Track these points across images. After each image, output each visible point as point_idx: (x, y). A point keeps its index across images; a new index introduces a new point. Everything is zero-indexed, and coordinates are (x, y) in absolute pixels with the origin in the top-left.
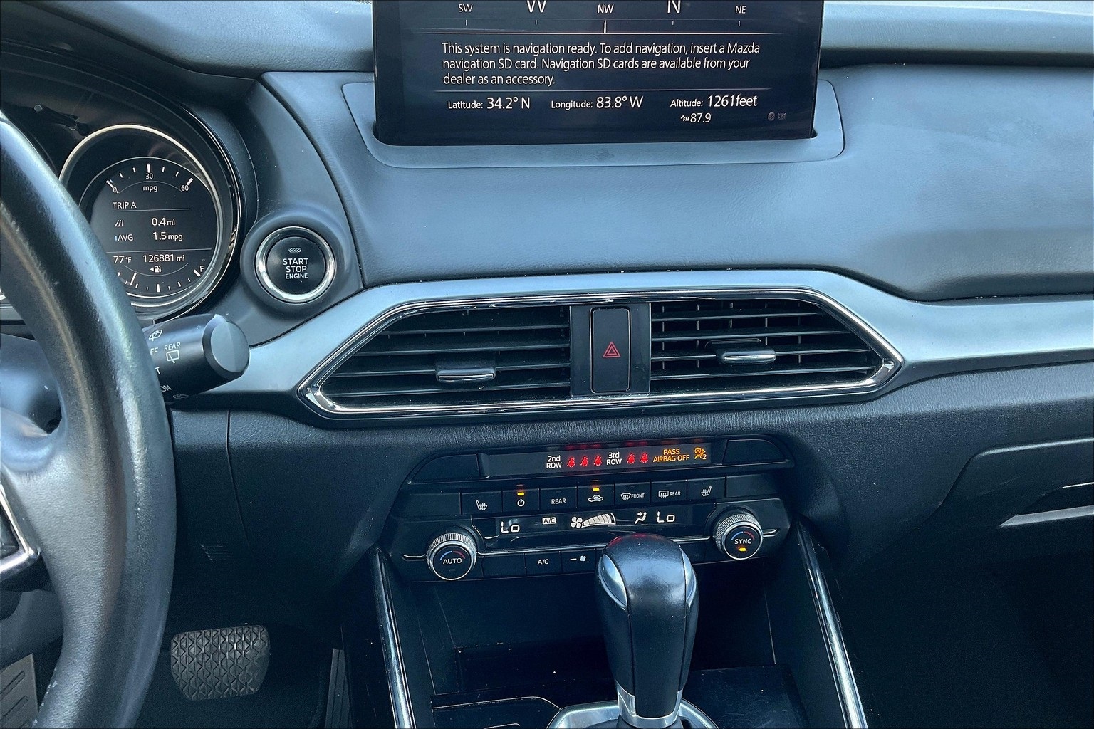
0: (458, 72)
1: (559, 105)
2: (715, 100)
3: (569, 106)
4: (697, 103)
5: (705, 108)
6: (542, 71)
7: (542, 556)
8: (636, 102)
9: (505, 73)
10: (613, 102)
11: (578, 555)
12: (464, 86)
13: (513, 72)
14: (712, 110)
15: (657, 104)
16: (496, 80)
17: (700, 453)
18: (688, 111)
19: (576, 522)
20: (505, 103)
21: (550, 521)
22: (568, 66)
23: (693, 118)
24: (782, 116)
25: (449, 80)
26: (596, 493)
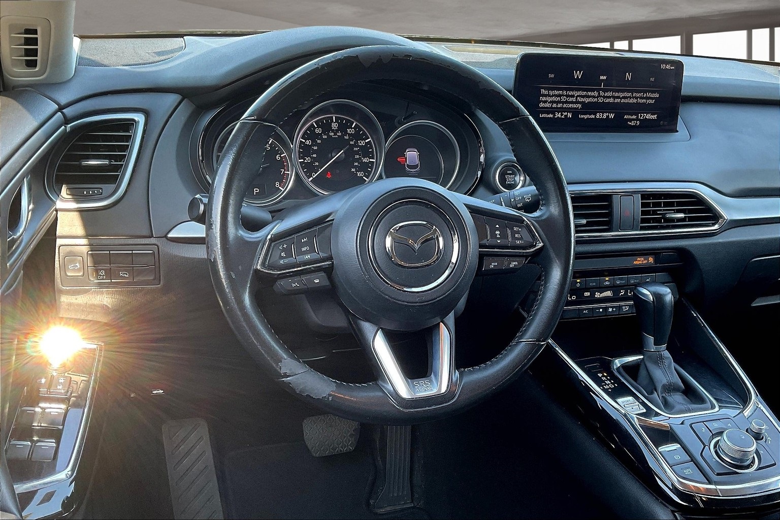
0: (545, 102)
1: (582, 116)
2: (641, 116)
3: (585, 117)
4: (634, 117)
5: (637, 119)
6: (577, 102)
7: (585, 309)
8: (612, 116)
9: (563, 103)
10: (603, 116)
11: (599, 308)
12: (547, 108)
13: (566, 102)
14: (640, 120)
15: (619, 116)
16: (559, 106)
17: (651, 260)
18: (631, 120)
19: (597, 295)
20: (562, 115)
21: (587, 294)
22: (587, 100)
23: (632, 123)
24: (666, 123)
25: (541, 105)
26: (607, 280)
